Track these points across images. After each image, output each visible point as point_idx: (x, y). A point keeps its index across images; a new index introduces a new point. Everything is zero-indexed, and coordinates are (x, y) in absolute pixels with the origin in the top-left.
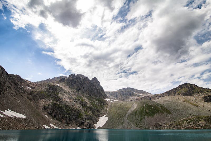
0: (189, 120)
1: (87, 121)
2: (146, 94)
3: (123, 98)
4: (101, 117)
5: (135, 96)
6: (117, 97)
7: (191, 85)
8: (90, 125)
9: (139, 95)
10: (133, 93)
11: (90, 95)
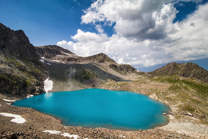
0: (113, 85)
1: (36, 87)
2: (71, 54)
3: (49, 55)
4: (45, 80)
5: (61, 54)
6: (42, 53)
7: (104, 55)
8: (40, 90)
9: (65, 54)
10: (60, 52)
11: (22, 56)
